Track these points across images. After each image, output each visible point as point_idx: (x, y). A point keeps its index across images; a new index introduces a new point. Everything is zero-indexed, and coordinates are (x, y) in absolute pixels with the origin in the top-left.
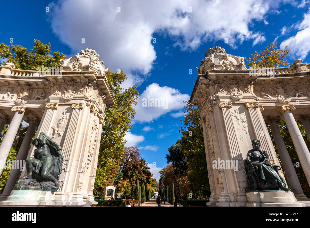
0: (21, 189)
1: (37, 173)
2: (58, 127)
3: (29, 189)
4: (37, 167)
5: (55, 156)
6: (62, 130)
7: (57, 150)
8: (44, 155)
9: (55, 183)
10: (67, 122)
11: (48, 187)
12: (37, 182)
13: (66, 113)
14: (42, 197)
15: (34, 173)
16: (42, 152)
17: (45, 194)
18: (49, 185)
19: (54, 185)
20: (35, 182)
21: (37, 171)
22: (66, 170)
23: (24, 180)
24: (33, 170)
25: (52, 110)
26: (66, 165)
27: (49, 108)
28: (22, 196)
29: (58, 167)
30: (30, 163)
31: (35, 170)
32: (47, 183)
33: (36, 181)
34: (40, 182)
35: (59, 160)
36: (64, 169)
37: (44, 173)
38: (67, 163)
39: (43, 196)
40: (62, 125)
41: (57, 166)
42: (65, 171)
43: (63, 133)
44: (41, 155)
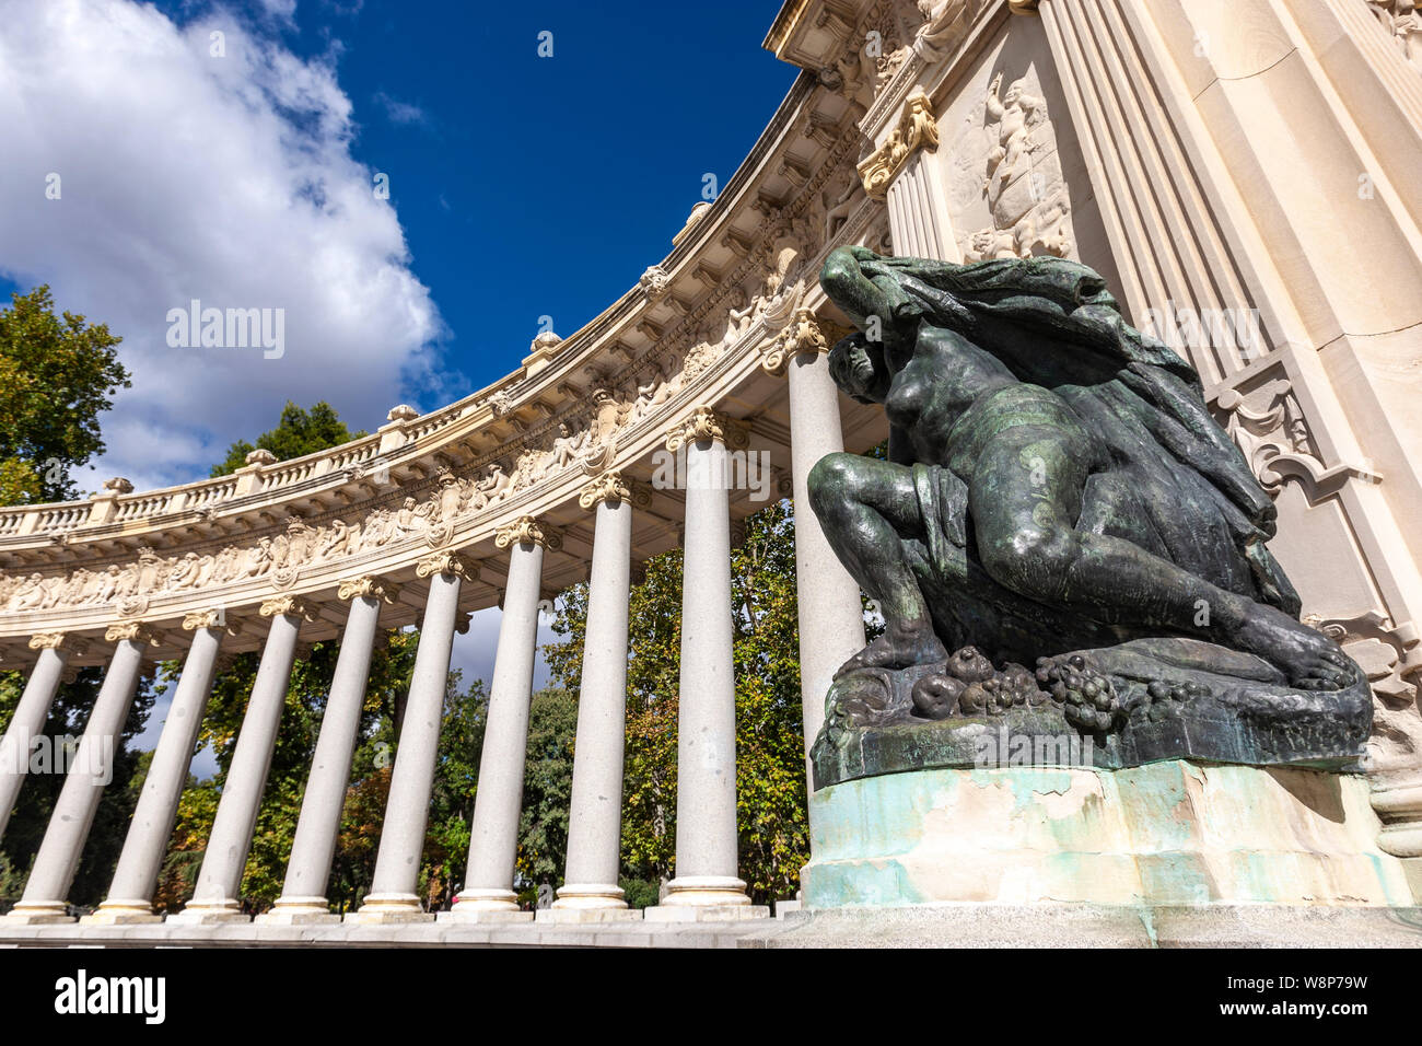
0: (844, 773)
1: (954, 577)
2: (1004, 222)
3: (918, 758)
4: (931, 522)
5: (1087, 384)
6: (1042, 213)
7: (1057, 308)
8: (959, 406)
9: (1261, 652)
10: (1046, 131)
11: (1179, 709)
12: (1000, 667)
13: (1002, 94)
14: (1154, 860)
15: (935, 588)
16: (928, 394)
17: (1184, 809)
18: (1181, 676)
19: (1260, 679)
20: (969, 679)
21: (954, 559)
22: (1319, 472)
23: (872, 686)
24: (916, 570)
25: (912, 170)
26: (1289, 424)
27: (890, 181)
28: (873, 852)
29: (1180, 459)
30: (850, 505)
31: (930, 560)
32: (1130, 655)
33: (982, 664)
34: (1033, 667)
35: (1152, 398)
36: (1294, 472)
37: (1007, 528)
38: (1280, 399)
39: (1163, 841)
40: (1028, 179)
41: (1167, 460)
42: (1326, 490)
43: (1066, 224)
44: (935, 419)
